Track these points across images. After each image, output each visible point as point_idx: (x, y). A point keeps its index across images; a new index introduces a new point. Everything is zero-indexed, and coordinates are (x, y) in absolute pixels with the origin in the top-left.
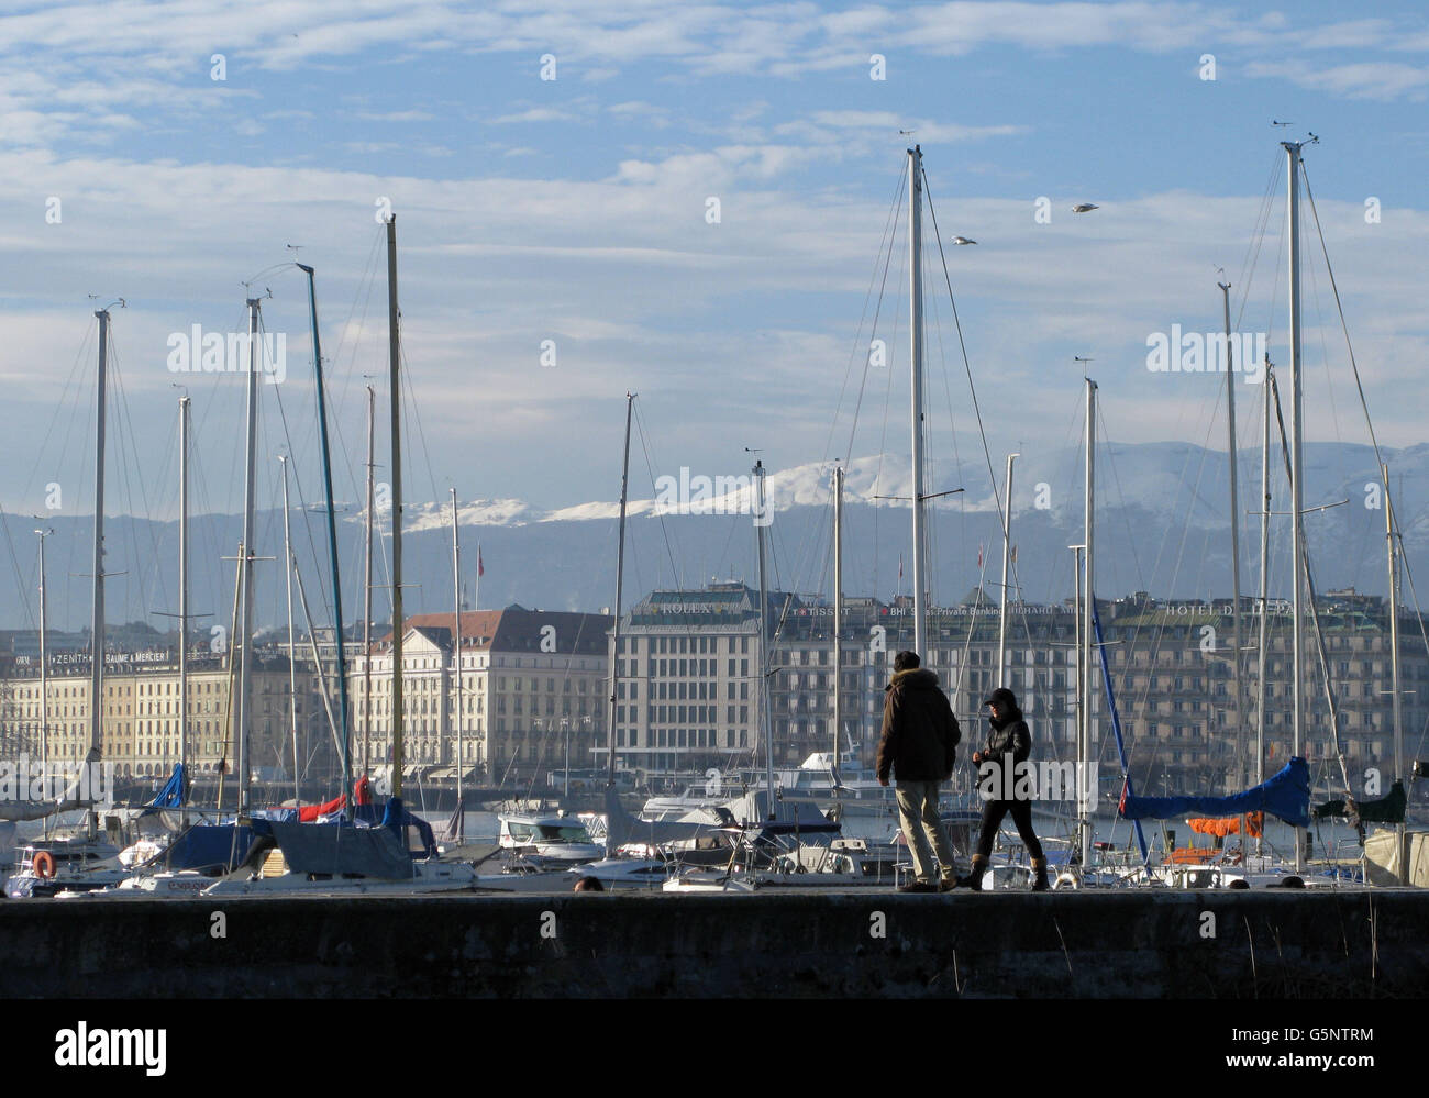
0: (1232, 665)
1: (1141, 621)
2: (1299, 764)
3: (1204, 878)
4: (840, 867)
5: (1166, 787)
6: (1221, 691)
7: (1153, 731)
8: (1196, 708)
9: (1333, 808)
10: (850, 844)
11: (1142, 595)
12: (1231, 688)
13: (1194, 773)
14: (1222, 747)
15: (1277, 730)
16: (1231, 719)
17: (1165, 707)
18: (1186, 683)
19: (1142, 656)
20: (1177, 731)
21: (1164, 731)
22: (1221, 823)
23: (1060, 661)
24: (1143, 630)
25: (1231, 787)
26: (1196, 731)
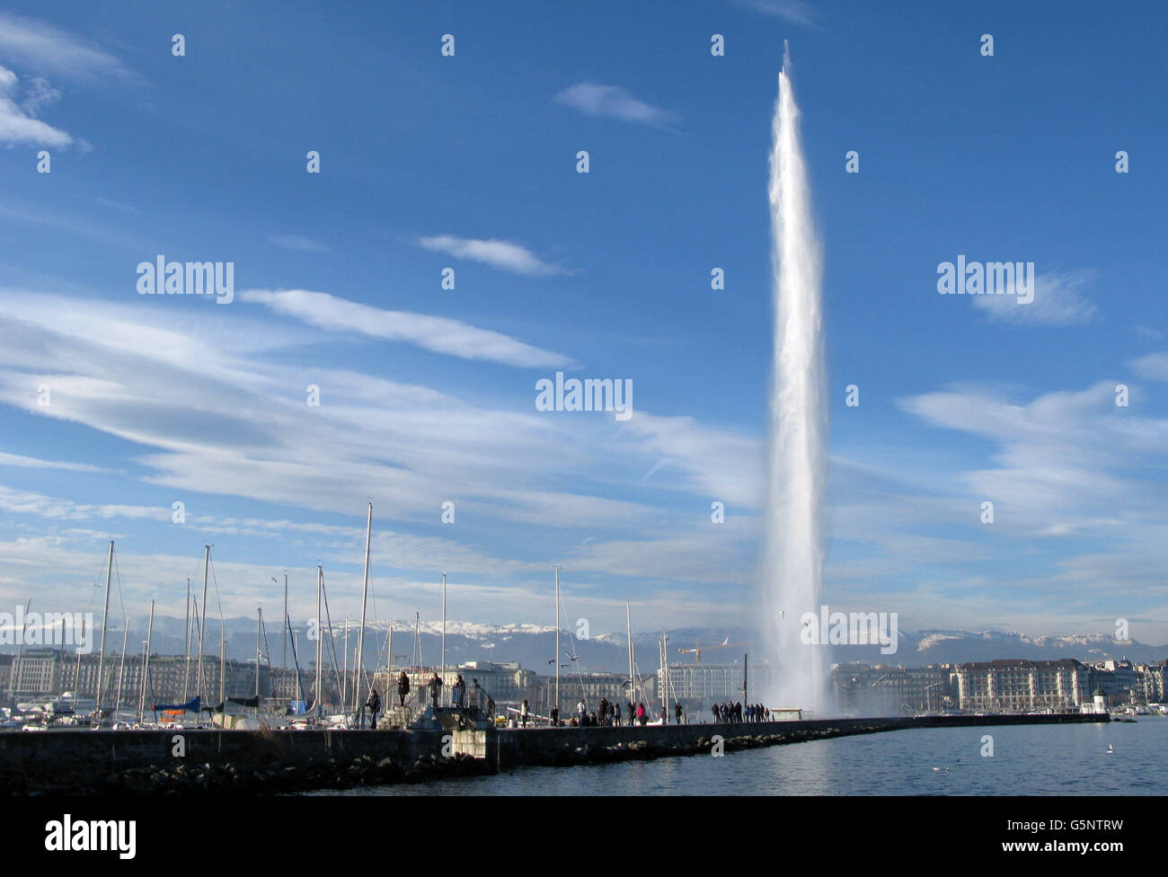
0: (178, 672)
1: (156, 660)
2: (198, 698)
3: (172, 726)
4: (73, 722)
5: (164, 703)
6: (174, 678)
7: (156, 687)
8: (168, 682)
9: (206, 709)
10: (77, 717)
11: (157, 654)
12: (177, 677)
13: (166, 699)
14: (174, 692)
15: (192, 688)
16: (176, 685)
17: (160, 682)
18: (166, 676)
19: (161, 669)
20: (163, 688)
21: (159, 688)
22: (174, 712)
23: (134, 669)
24: (155, 662)
25: (176, 703)
26: (167, 688)
